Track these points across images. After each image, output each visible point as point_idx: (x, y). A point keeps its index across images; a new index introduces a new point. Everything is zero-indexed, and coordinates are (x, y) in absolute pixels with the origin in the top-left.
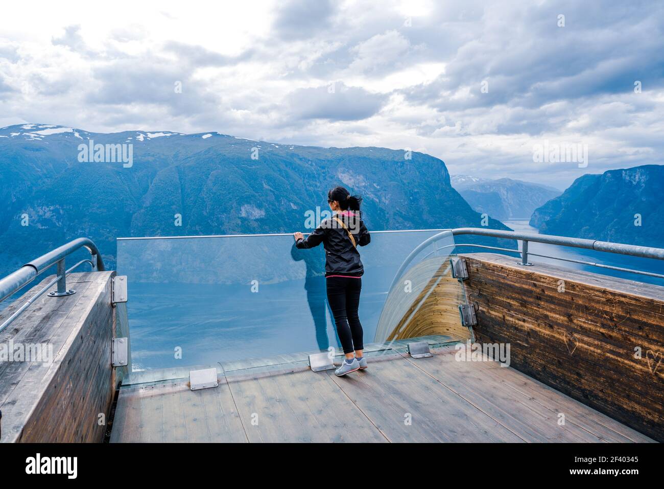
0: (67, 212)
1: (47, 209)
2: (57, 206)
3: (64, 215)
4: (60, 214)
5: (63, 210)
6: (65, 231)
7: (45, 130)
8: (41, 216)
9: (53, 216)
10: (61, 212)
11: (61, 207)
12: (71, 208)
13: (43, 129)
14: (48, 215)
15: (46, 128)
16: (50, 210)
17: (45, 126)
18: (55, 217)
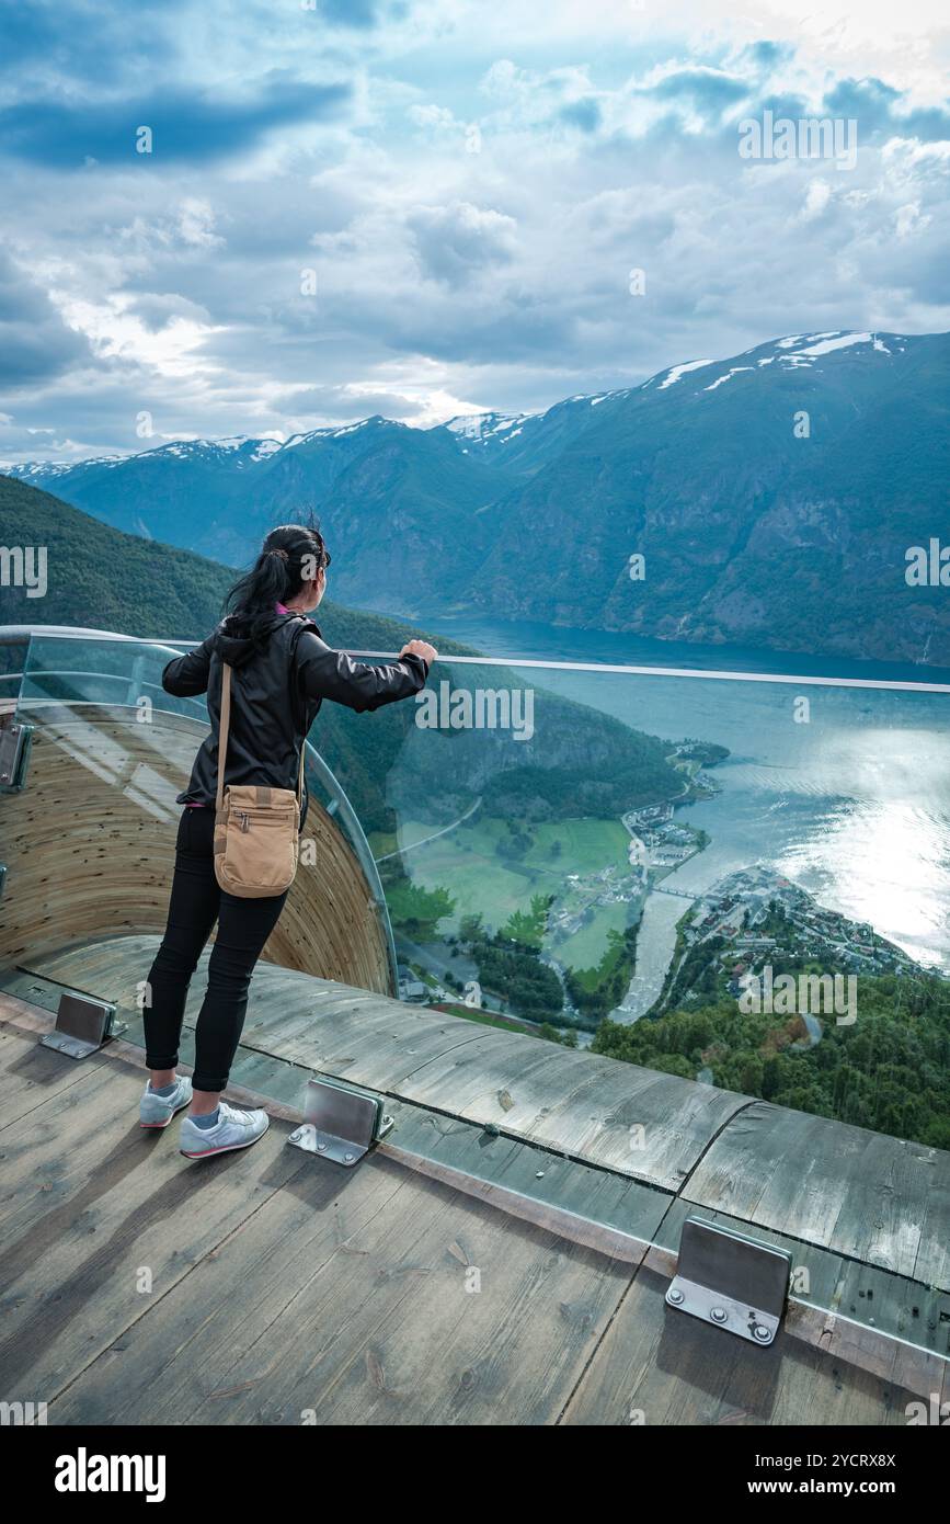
0: (850, 512)
1: (813, 507)
2: (832, 502)
3: (843, 519)
4: (835, 518)
5: (842, 508)
6: (843, 551)
7: (820, 345)
8: (803, 521)
9: (823, 521)
10: (839, 513)
11: (838, 504)
12: (858, 505)
13: (814, 343)
14: (814, 520)
15: (820, 340)
16: (818, 510)
17: (819, 336)
18: (826, 524)
